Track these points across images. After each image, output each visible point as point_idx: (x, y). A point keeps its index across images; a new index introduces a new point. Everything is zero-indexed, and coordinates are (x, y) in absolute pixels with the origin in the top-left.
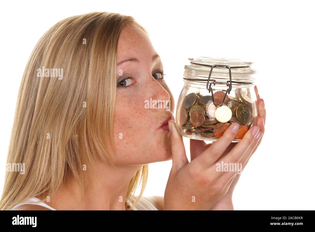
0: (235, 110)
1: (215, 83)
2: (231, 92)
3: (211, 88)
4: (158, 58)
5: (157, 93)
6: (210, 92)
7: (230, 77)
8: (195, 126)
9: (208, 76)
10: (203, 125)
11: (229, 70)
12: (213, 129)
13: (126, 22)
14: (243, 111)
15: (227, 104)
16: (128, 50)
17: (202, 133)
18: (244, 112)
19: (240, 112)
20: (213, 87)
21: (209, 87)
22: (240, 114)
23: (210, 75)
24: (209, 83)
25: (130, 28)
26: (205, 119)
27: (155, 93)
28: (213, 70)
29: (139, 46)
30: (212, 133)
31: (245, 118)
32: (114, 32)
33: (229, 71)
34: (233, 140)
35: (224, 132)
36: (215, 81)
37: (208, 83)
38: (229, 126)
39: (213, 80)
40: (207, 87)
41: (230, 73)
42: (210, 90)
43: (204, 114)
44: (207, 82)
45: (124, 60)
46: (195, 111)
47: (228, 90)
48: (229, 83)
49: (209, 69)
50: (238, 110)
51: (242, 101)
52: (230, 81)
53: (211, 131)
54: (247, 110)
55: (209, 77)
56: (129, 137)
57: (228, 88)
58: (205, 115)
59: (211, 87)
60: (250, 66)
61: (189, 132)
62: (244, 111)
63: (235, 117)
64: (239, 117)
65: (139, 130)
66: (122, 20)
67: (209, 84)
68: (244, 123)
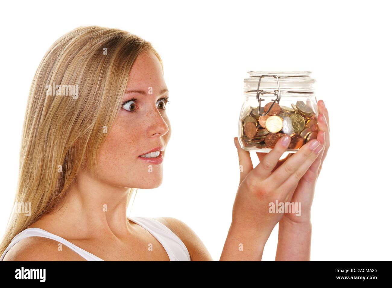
1: (262, 93)
2: (280, 102)
4: (166, 92)
5: (156, 124)
6: (258, 103)
7: (278, 86)
12: (265, 140)
13: (144, 48)
15: (277, 114)
16: (140, 81)
17: (257, 145)
18: (297, 121)
20: (261, 97)
23: (259, 86)
25: (146, 56)
26: (257, 130)
27: (155, 123)
28: (261, 80)
29: (150, 78)
30: (265, 143)
31: (298, 128)
32: (131, 55)
39: (261, 90)
40: (257, 98)
42: (259, 100)
43: (257, 125)
44: (256, 92)
45: (134, 90)
46: (248, 123)
47: (276, 99)
48: (277, 92)
49: (258, 79)
54: (301, 120)
56: (115, 160)
60: (310, 76)
65: (125, 155)
66: (140, 45)
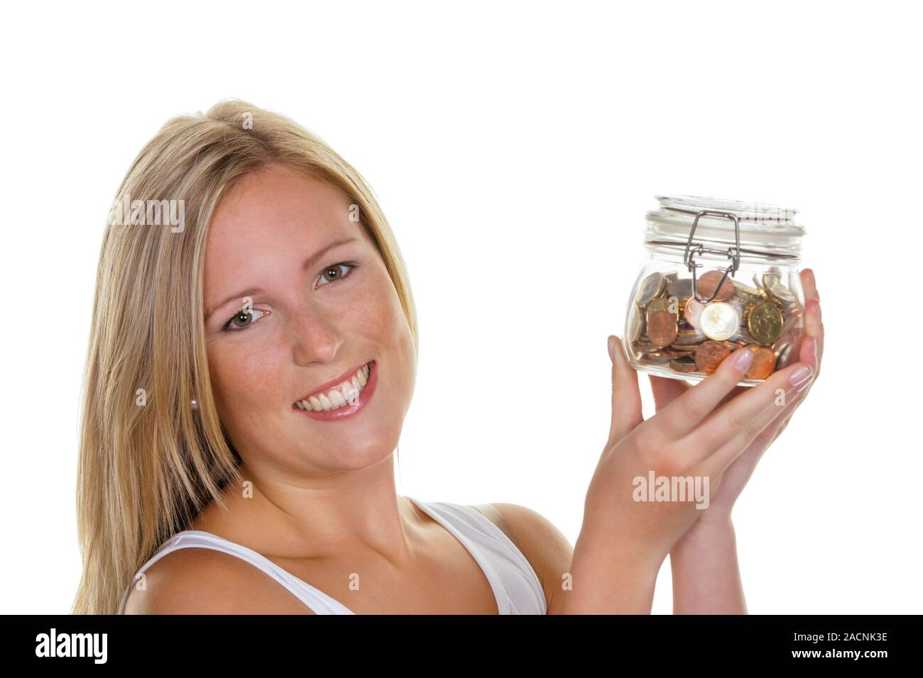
0: (747, 314)
1: (702, 250)
2: (736, 273)
3: (693, 263)
6: (690, 271)
7: (737, 238)
8: (658, 346)
9: (689, 236)
10: (673, 343)
11: (734, 223)
12: (694, 354)
14: (766, 317)
15: (727, 299)
17: (673, 362)
18: (768, 319)
19: (758, 320)
20: (697, 260)
21: (688, 259)
22: (758, 324)
23: (692, 234)
24: (689, 250)
26: (679, 331)
28: (699, 222)
30: (693, 361)
31: (768, 334)
33: (734, 226)
34: (742, 381)
35: (720, 362)
36: (701, 246)
37: (687, 250)
38: (732, 351)
39: (697, 245)
40: (685, 260)
41: (737, 231)
42: (692, 266)
43: (678, 319)
44: (685, 247)
46: (658, 312)
47: (731, 267)
48: (734, 252)
49: (692, 219)
50: (753, 314)
51: (764, 295)
52: (735, 249)
53: (692, 357)
54: (776, 316)
55: (691, 238)
57: (730, 263)
58: (678, 323)
59: (693, 259)
61: (647, 359)
62: (769, 317)
63: (745, 329)
64: (754, 330)
67: (689, 253)
68: (768, 345)
